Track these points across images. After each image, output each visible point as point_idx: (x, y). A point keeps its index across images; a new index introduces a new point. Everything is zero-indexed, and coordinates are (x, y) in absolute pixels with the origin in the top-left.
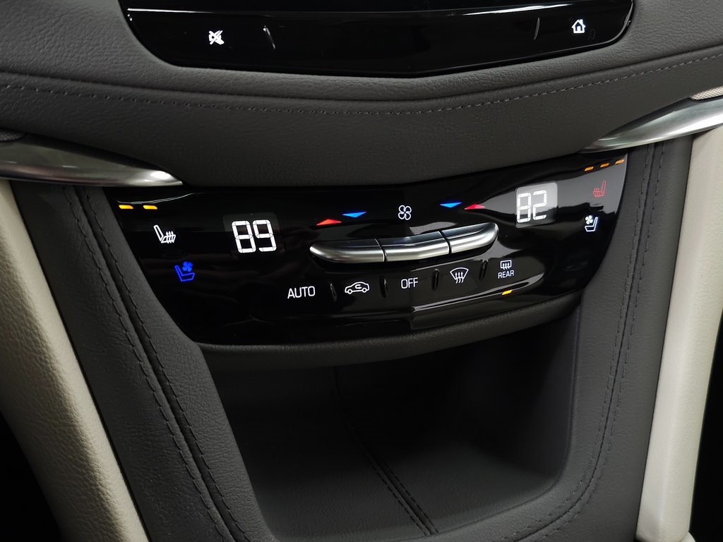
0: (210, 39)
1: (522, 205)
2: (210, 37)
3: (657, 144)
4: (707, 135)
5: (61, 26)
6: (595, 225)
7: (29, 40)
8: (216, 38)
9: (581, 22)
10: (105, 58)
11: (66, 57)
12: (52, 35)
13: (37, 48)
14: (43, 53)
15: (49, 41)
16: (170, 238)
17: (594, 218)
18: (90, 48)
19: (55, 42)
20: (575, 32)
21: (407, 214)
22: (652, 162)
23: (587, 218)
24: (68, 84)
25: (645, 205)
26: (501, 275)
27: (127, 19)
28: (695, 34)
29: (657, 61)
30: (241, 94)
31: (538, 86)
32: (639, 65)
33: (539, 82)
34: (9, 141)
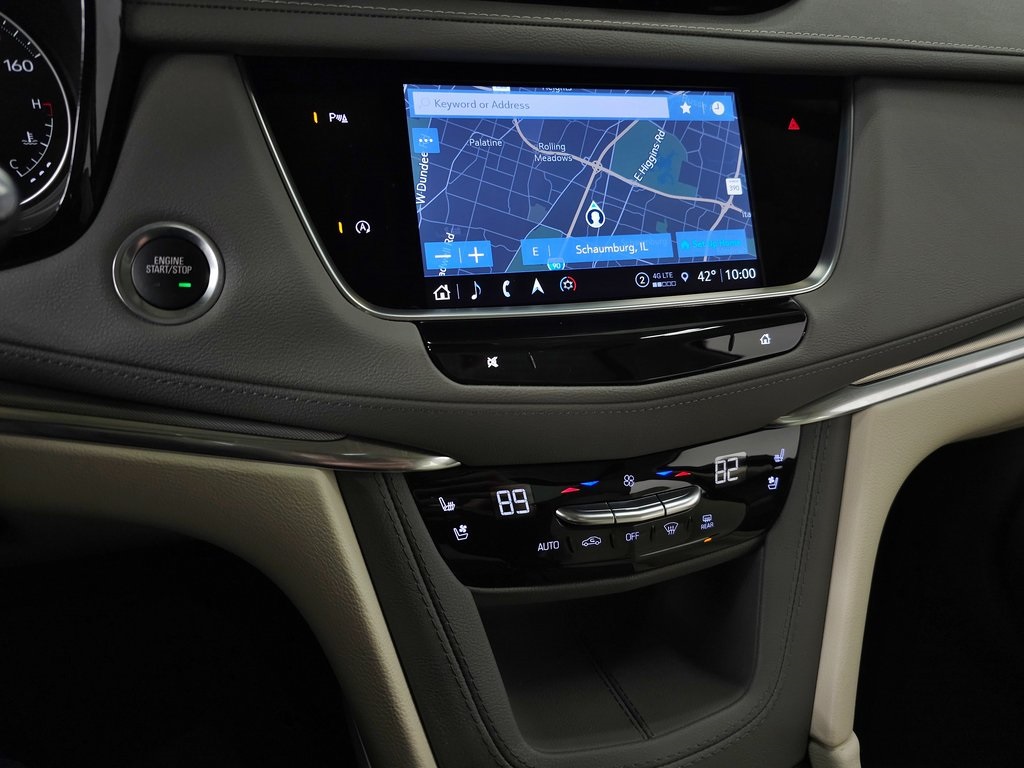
0: (489, 363)
1: (719, 470)
2: (489, 361)
3: (823, 421)
4: (864, 412)
5: (380, 359)
6: (776, 485)
7: (356, 370)
8: (493, 362)
9: (767, 335)
10: (411, 382)
11: (383, 382)
12: (373, 366)
13: (362, 377)
14: (366, 380)
15: (370, 371)
16: (451, 507)
17: (775, 479)
18: (401, 375)
19: (376, 371)
20: (763, 344)
21: (631, 482)
22: (821, 433)
23: (769, 479)
24: (384, 401)
26: (703, 527)
27: (427, 349)
28: (855, 340)
29: (826, 362)
30: (510, 403)
31: (734, 386)
32: (812, 366)
33: (735, 383)
34: (336, 440)
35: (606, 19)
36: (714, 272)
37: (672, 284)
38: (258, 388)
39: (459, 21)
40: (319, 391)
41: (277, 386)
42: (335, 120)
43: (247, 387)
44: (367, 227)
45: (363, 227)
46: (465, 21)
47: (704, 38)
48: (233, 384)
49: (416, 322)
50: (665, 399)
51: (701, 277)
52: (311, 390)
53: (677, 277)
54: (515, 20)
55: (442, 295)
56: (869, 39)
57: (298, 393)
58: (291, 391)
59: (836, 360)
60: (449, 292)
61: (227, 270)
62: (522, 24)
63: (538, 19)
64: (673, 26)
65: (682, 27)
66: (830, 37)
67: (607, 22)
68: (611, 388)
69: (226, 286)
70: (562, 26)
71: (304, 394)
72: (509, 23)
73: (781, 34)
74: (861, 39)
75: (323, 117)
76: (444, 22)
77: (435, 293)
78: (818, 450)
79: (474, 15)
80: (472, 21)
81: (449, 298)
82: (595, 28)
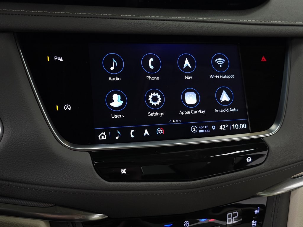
0: (122, 172)
1: (229, 218)
2: (122, 171)
3: (277, 195)
4: (296, 190)
5: (72, 171)
6: (255, 224)
7: (61, 176)
8: (124, 171)
9: (250, 157)
10: (86, 181)
11: (73, 181)
12: (69, 174)
13: (63, 179)
14: (65, 181)
15: (67, 176)
17: (255, 222)
18: (81, 178)
19: (69, 177)
20: (248, 161)
21: (188, 225)
22: (276, 200)
23: (252, 222)
24: (73, 190)
25: (274, 216)
27: (94, 165)
28: (290, 159)
29: (277, 169)
30: (131, 190)
31: (235, 181)
32: (270, 171)
33: (235, 179)
34: (50, 207)
35: (179, 16)
36: (227, 126)
37: (208, 131)
38: (16, 184)
39: (114, 18)
40: (43, 185)
41: (25, 183)
42: (57, 60)
43: (11, 183)
44: (69, 107)
45: (68, 107)
46: (116, 19)
47: (223, 24)
48: (4, 182)
49: (90, 152)
50: (203, 188)
51: (221, 128)
52: (40, 185)
53: (210, 128)
54: (139, 18)
55: (103, 137)
56: (297, 23)
57: (33, 186)
58: (31, 186)
59: (282, 168)
60: (106, 136)
61: (4, 130)
62: (141, 19)
63: (149, 17)
64: (209, 19)
65: (213, 19)
66: (279, 22)
67: (179, 18)
68: (178, 183)
69: (3, 137)
70: (159, 20)
71: (37, 187)
72: (136, 19)
73: (257, 22)
74: (293, 23)
75: (52, 58)
76: (107, 19)
77: (99, 136)
78: (275, 208)
79: (120, 15)
80: (119, 19)
81: (105, 138)
82: (174, 21)
